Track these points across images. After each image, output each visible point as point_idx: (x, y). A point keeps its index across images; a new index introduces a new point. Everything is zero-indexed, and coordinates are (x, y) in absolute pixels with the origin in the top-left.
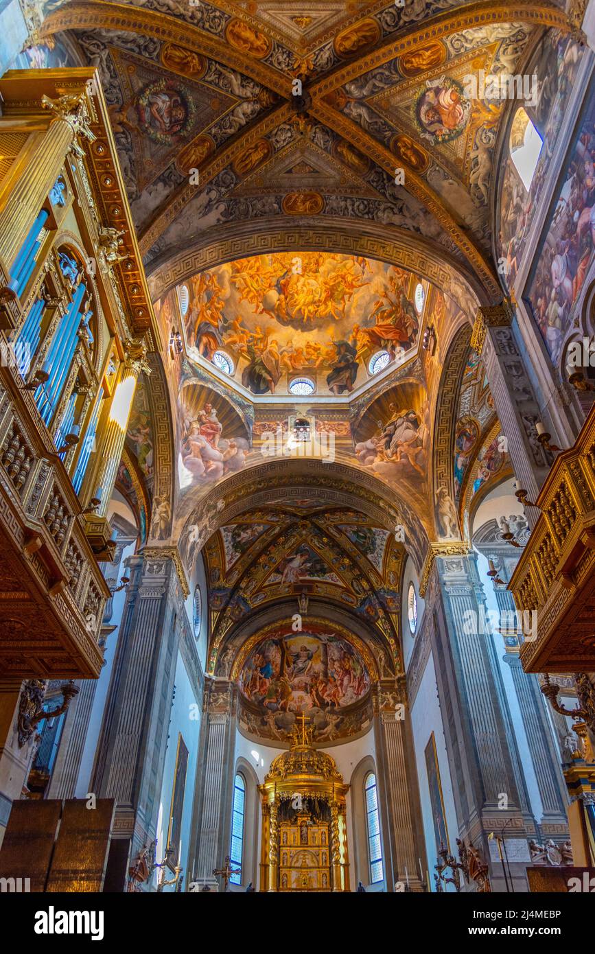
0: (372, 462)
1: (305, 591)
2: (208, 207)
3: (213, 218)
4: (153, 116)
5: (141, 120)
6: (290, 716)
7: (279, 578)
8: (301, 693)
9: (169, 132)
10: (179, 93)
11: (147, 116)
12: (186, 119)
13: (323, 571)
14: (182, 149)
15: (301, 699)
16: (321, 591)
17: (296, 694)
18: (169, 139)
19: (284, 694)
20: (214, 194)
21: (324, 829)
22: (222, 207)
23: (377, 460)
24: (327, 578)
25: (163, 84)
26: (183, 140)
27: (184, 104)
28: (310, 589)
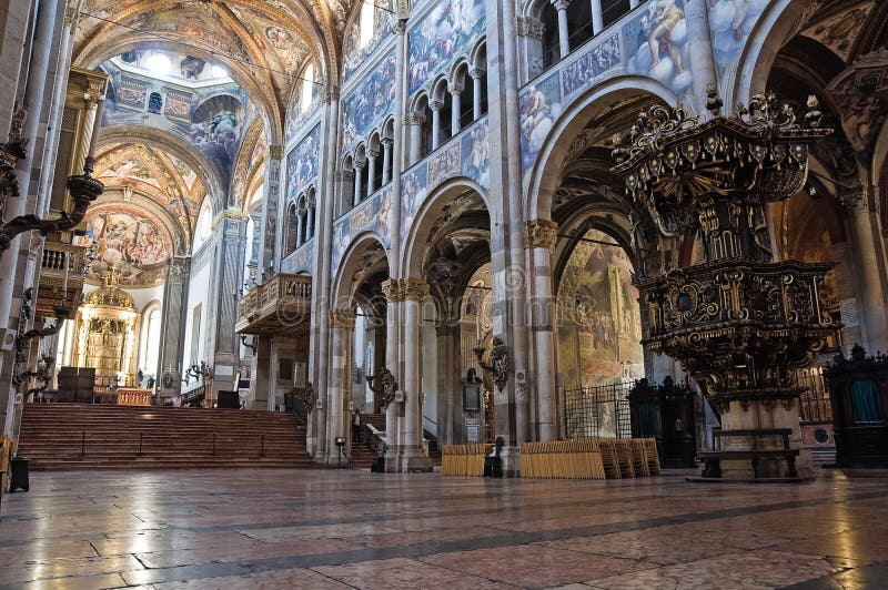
0: (199, 141)
1: (131, 185)
6: (104, 265)
7: (112, 173)
8: (116, 251)
13: (148, 176)
15: (114, 254)
16: (143, 187)
17: (110, 251)
19: (100, 250)
21: (120, 337)
23: (204, 140)
24: (149, 181)
28: (135, 184)
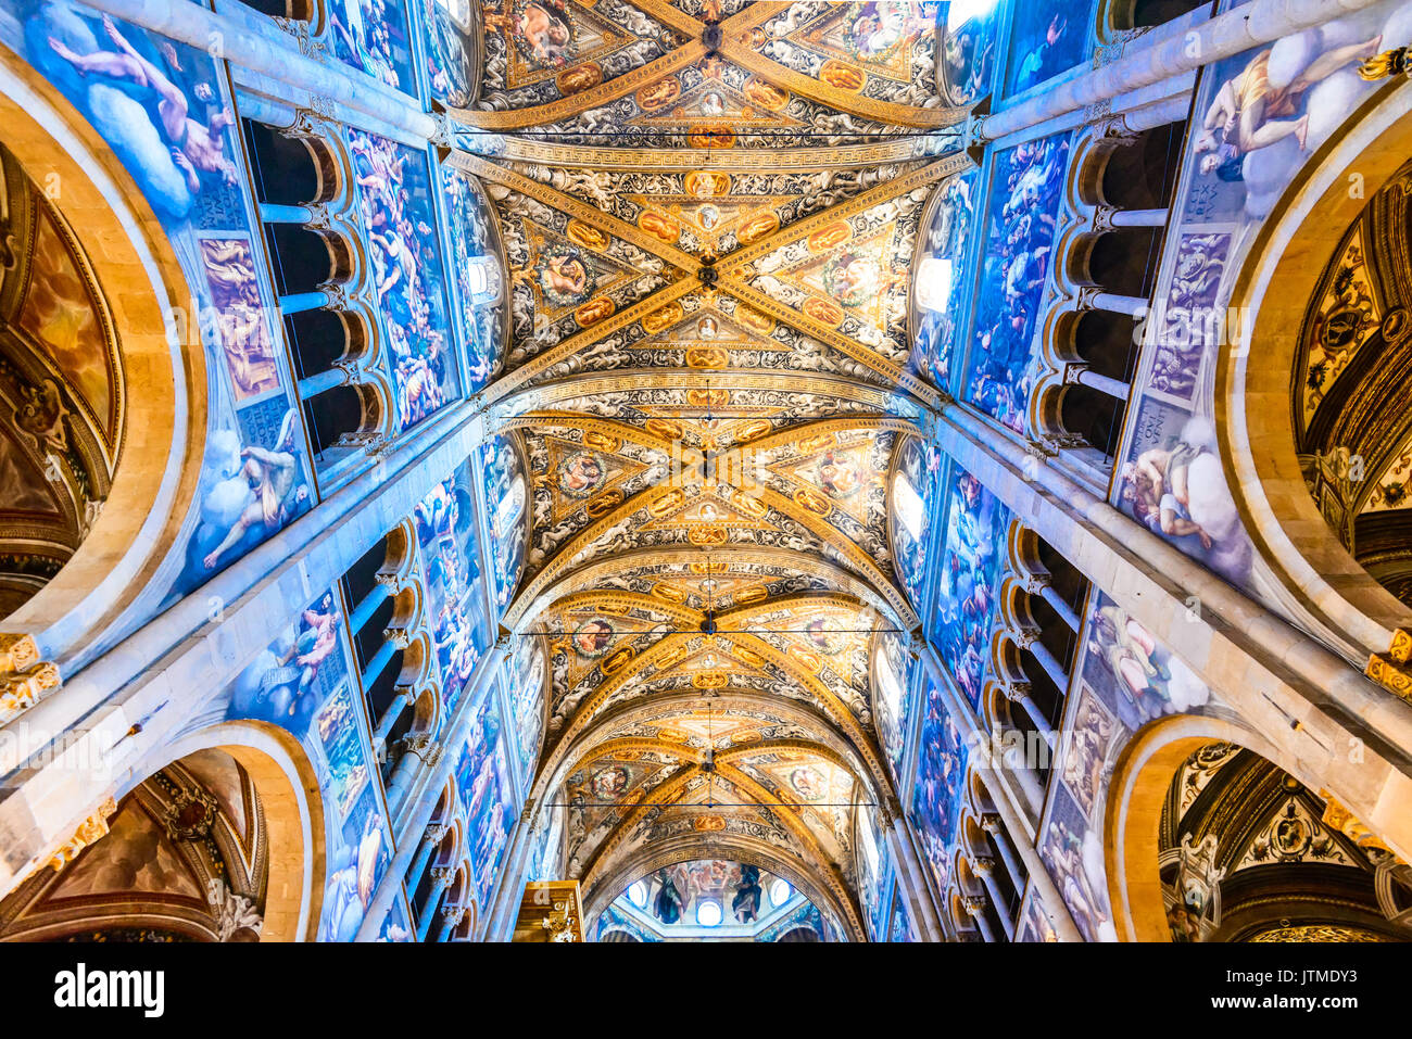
2: (638, 834)
3: (639, 842)
4: (603, 785)
5: (593, 788)
9: (614, 792)
10: (623, 770)
11: (598, 786)
12: (626, 783)
14: (621, 800)
18: (613, 796)
20: (642, 825)
22: (648, 832)
25: (612, 768)
26: (622, 795)
27: (626, 774)
